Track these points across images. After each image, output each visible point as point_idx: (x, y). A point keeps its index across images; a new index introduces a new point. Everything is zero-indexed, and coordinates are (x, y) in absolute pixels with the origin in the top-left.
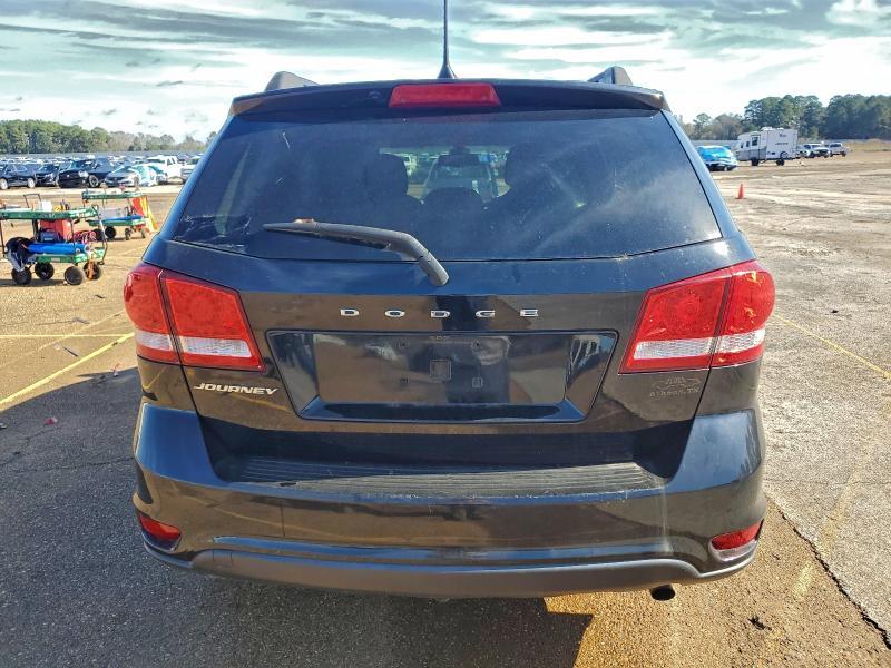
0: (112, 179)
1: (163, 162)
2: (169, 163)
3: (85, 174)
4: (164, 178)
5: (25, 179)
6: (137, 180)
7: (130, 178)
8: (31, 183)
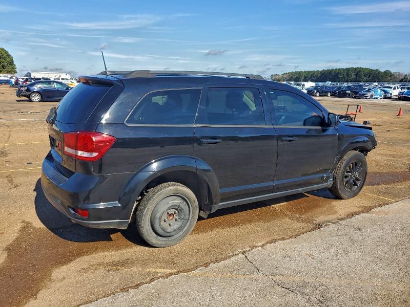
0: (360, 95)
1: (391, 88)
2: (395, 89)
3: (349, 92)
4: (388, 95)
5: (327, 92)
6: (372, 96)
7: (369, 95)
8: (329, 94)
